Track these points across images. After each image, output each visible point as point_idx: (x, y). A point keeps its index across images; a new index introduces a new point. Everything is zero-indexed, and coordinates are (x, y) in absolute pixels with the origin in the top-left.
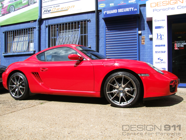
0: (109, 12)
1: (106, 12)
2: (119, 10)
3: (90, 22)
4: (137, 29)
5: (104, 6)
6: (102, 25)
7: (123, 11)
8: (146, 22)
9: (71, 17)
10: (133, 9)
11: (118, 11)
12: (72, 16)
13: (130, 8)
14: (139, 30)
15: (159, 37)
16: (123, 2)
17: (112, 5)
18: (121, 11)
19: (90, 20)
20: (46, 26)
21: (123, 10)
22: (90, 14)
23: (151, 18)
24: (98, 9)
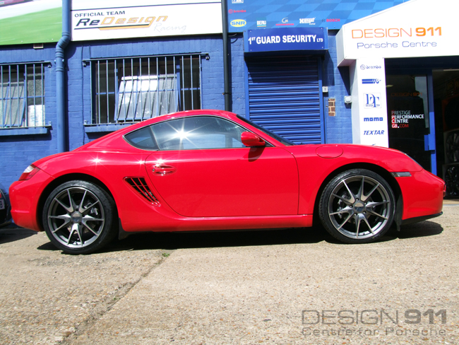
0: (260, 41)
1: (253, 39)
2: (284, 37)
3: (208, 59)
4: (320, 82)
5: (243, 25)
6: (239, 68)
7: (294, 41)
8: (336, 69)
9: (156, 44)
10: (314, 38)
11: (282, 39)
12: (161, 43)
13: (310, 36)
14: (324, 84)
15: (371, 102)
16: (287, 21)
17: (261, 24)
18: (288, 39)
19: (207, 55)
20: (84, 62)
21: (294, 39)
22: (208, 41)
23: (354, 61)
24: (230, 31)
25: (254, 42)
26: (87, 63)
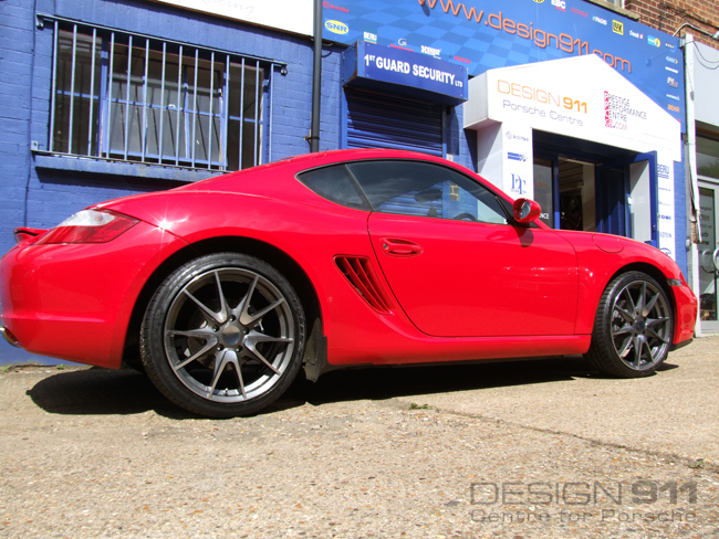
0: (383, 64)
1: (372, 57)
2: (415, 66)
3: (284, 74)
4: (444, 146)
5: (343, 32)
6: (331, 101)
7: (427, 77)
8: (461, 131)
9: (196, 24)
10: (452, 78)
11: (412, 70)
12: (203, 24)
13: (447, 75)
14: (449, 152)
15: (517, 185)
16: (405, 44)
17: (370, 37)
18: (420, 71)
19: (284, 66)
20: (40, 18)
21: (427, 73)
22: (285, 44)
23: (498, 125)
24: (324, 37)
25: (373, 63)
26: (48, 24)
